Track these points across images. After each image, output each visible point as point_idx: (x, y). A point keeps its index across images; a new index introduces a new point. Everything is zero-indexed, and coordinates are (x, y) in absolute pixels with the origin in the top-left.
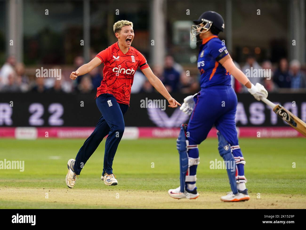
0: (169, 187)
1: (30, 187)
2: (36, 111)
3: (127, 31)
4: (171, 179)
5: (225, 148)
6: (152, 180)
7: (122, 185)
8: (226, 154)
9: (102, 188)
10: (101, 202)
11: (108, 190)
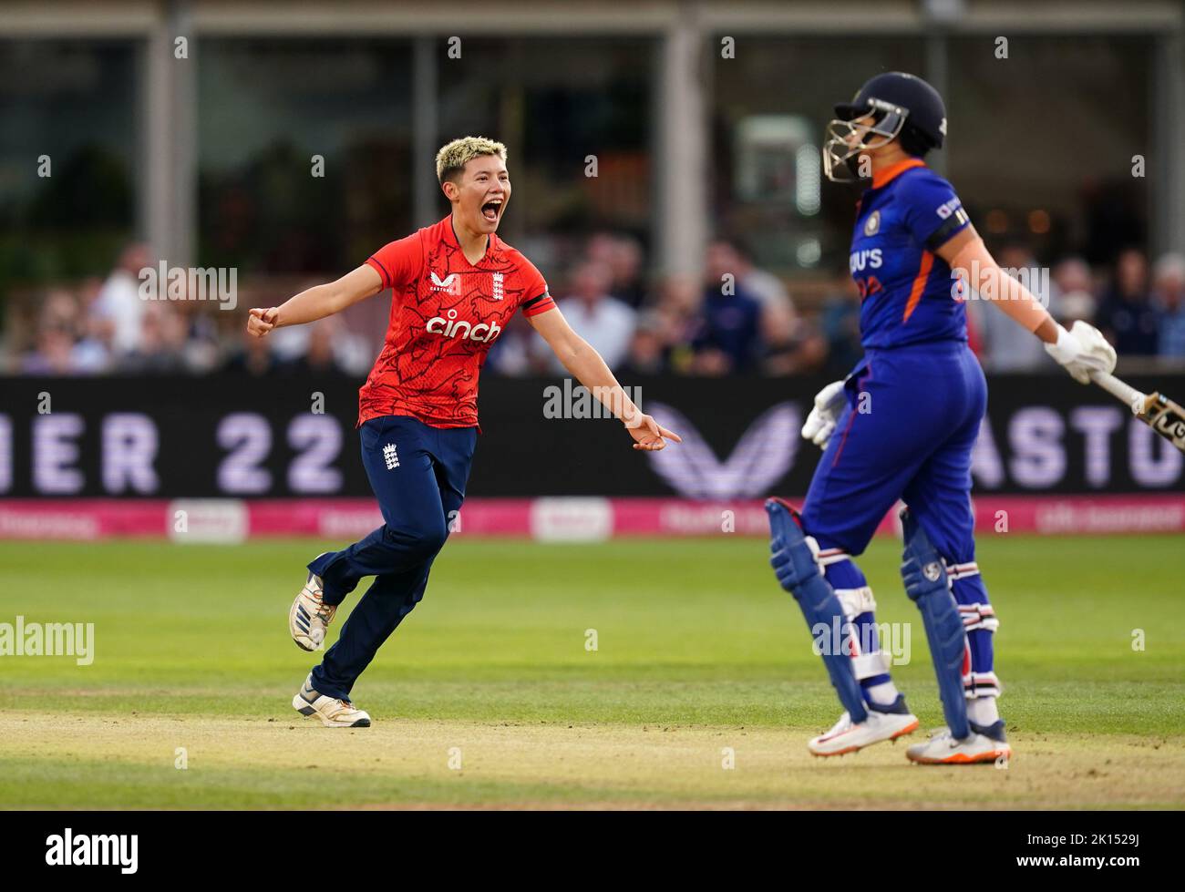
0: (723, 712)
1: (222, 713)
2: (243, 442)
3: (484, 175)
4: (727, 683)
5: (928, 572)
6: (659, 686)
7: (552, 707)
8: (929, 593)
9: (480, 716)
10: (478, 768)
11: (502, 722)
